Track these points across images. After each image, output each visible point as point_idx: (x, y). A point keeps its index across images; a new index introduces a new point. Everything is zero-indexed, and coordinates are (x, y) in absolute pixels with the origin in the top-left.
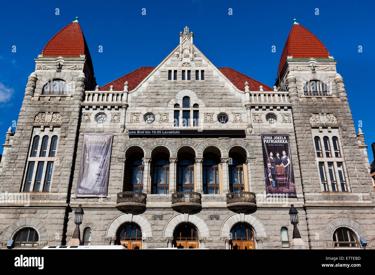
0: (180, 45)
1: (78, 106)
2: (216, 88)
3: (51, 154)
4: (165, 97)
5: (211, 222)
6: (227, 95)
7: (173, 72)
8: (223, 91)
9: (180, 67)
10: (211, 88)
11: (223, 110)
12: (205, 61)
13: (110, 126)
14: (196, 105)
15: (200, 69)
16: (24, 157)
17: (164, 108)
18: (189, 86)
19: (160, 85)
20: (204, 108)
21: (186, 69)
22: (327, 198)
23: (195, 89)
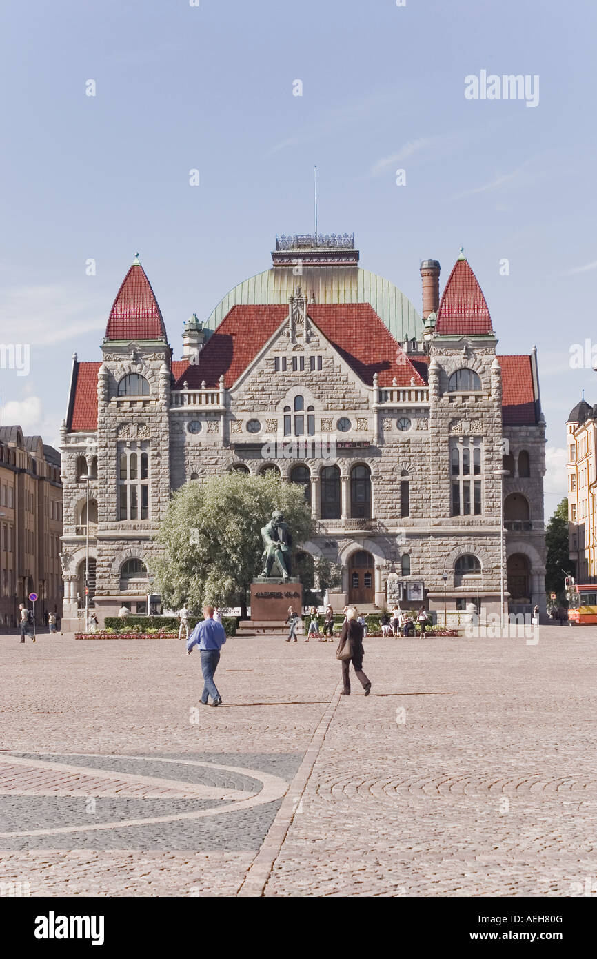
0: (289, 317)
1: (166, 414)
2: (337, 382)
3: (144, 475)
4: (271, 397)
5: (327, 551)
6: (351, 393)
7: (281, 359)
8: (345, 387)
9: (289, 352)
10: (330, 383)
11: (345, 414)
12: (324, 342)
13: (207, 438)
14: (311, 408)
15: (316, 354)
16: (114, 481)
17: (271, 413)
18: (303, 380)
19: (264, 379)
20: (321, 412)
21: (298, 354)
22: (456, 524)
23: (310, 384)
